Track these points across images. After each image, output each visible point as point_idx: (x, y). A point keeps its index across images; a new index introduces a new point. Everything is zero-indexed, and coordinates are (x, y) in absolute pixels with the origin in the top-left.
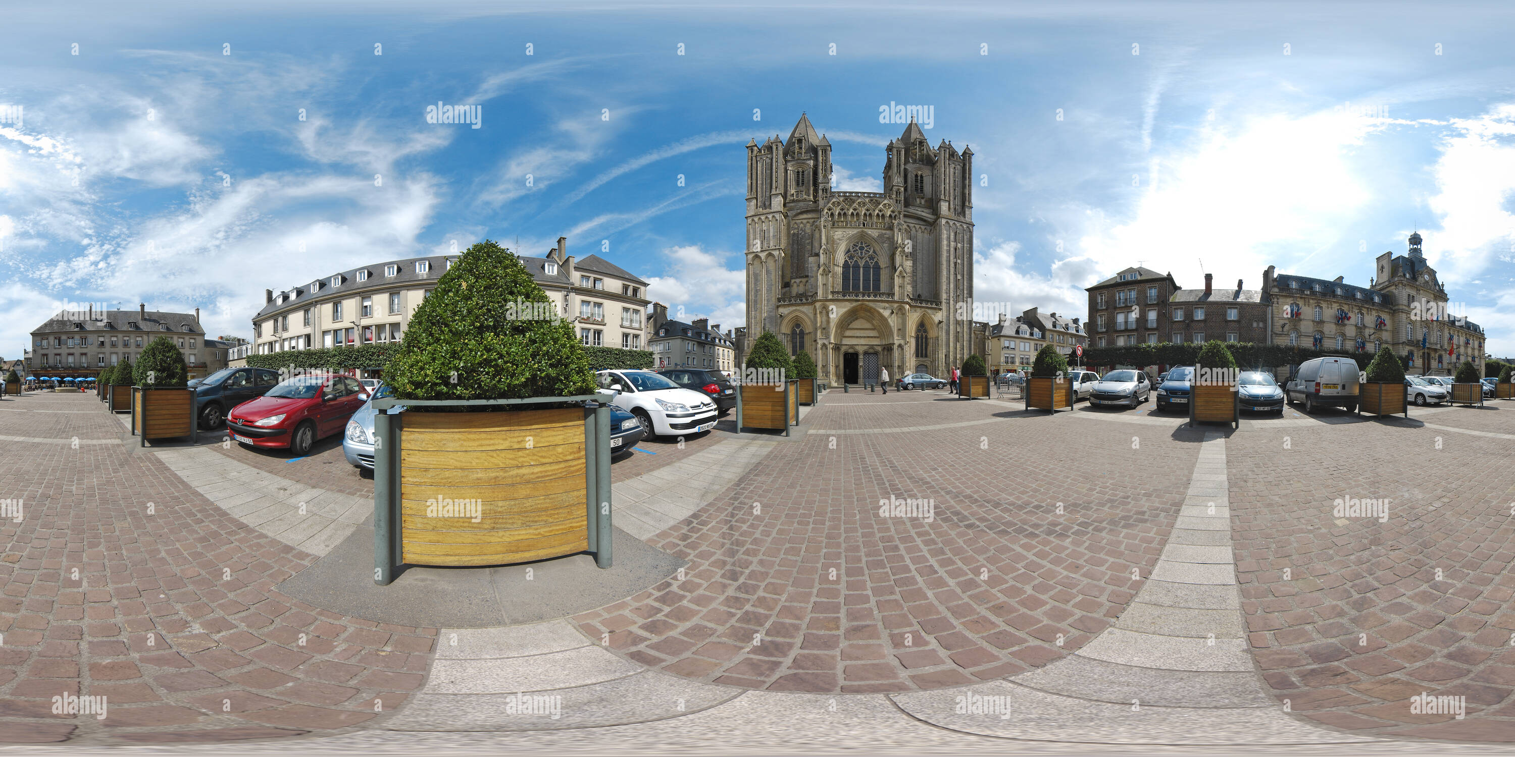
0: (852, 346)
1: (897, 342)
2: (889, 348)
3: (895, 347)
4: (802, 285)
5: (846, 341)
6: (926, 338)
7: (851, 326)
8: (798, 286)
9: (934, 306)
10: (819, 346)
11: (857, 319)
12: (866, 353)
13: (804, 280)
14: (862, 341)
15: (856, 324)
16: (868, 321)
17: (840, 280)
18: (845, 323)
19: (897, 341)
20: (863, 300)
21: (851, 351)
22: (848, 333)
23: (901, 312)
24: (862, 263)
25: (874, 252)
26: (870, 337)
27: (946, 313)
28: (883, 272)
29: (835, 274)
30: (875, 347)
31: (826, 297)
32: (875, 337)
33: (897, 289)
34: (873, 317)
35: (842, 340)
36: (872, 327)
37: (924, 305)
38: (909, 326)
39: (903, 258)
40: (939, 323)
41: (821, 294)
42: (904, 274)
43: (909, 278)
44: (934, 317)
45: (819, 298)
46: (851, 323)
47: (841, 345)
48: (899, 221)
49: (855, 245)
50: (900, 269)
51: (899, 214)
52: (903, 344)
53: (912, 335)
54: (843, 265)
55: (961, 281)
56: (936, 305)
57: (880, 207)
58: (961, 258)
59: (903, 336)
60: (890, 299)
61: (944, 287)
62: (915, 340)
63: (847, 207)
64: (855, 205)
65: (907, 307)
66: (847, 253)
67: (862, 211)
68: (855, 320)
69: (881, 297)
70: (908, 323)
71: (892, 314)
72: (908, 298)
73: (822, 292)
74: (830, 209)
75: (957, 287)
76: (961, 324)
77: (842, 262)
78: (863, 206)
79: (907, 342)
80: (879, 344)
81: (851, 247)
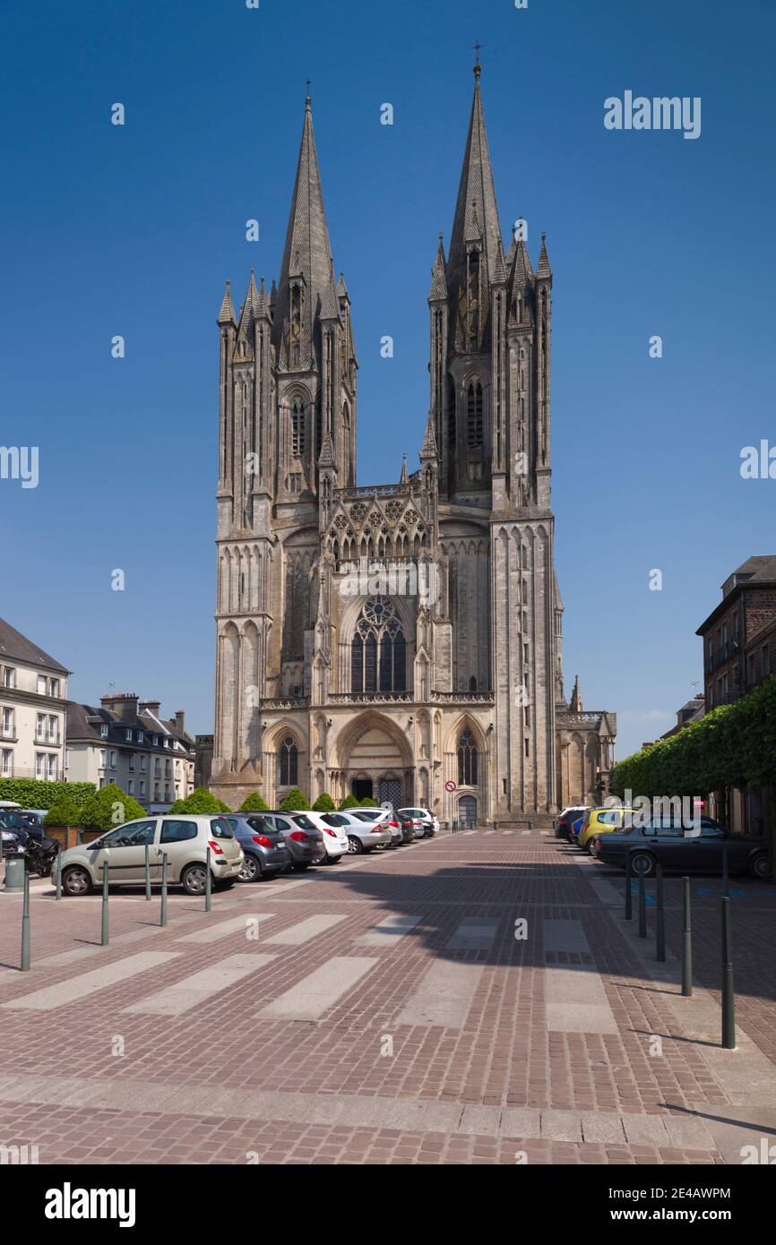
0: (362, 771)
1: (418, 765)
2: (409, 772)
3: (417, 772)
4: (298, 672)
5: (354, 764)
6: (475, 753)
7: (362, 741)
8: (293, 673)
9: (481, 701)
10: (313, 773)
11: (368, 730)
12: (382, 780)
13: (300, 664)
14: (378, 763)
15: (369, 738)
16: (383, 731)
17: (348, 669)
18: (350, 739)
19: (418, 760)
20: (370, 706)
21: (361, 777)
22: (357, 751)
23: (425, 719)
24: (380, 635)
25: (397, 615)
26: (386, 757)
27: (502, 710)
28: (409, 649)
29: (340, 659)
30: (395, 771)
31: (323, 703)
32: (390, 757)
33: (418, 684)
34: (389, 727)
35: (348, 762)
36: (391, 742)
37: (465, 701)
38: (443, 737)
39: (429, 628)
40: (491, 728)
41: (316, 699)
42: (428, 659)
43: (446, 657)
44: (484, 719)
45: (312, 705)
46: (361, 736)
47: (347, 769)
48: (429, 547)
49: (368, 603)
50: (421, 650)
51: (429, 531)
52: (428, 767)
53: (448, 751)
54: (353, 641)
55: (530, 647)
56: (487, 698)
57: (402, 520)
58: (529, 600)
59: (428, 755)
60: (408, 701)
61: (499, 665)
62: (455, 758)
63: (356, 526)
64: (367, 522)
65: (433, 711)
66: (359, 618)
67: (376, 534)
68: (365, 733)
69: (396, 698)
70: (439, 733)
71: (410, 723)
72: (438, 694)
73: (316, 695)
74: (333, 534)
75: (522, 661)
76: (532, 725)
77: (350, 638)
78: (379, 522)
79: (437, 764)
80: (401, 766)
81: (364, 608)
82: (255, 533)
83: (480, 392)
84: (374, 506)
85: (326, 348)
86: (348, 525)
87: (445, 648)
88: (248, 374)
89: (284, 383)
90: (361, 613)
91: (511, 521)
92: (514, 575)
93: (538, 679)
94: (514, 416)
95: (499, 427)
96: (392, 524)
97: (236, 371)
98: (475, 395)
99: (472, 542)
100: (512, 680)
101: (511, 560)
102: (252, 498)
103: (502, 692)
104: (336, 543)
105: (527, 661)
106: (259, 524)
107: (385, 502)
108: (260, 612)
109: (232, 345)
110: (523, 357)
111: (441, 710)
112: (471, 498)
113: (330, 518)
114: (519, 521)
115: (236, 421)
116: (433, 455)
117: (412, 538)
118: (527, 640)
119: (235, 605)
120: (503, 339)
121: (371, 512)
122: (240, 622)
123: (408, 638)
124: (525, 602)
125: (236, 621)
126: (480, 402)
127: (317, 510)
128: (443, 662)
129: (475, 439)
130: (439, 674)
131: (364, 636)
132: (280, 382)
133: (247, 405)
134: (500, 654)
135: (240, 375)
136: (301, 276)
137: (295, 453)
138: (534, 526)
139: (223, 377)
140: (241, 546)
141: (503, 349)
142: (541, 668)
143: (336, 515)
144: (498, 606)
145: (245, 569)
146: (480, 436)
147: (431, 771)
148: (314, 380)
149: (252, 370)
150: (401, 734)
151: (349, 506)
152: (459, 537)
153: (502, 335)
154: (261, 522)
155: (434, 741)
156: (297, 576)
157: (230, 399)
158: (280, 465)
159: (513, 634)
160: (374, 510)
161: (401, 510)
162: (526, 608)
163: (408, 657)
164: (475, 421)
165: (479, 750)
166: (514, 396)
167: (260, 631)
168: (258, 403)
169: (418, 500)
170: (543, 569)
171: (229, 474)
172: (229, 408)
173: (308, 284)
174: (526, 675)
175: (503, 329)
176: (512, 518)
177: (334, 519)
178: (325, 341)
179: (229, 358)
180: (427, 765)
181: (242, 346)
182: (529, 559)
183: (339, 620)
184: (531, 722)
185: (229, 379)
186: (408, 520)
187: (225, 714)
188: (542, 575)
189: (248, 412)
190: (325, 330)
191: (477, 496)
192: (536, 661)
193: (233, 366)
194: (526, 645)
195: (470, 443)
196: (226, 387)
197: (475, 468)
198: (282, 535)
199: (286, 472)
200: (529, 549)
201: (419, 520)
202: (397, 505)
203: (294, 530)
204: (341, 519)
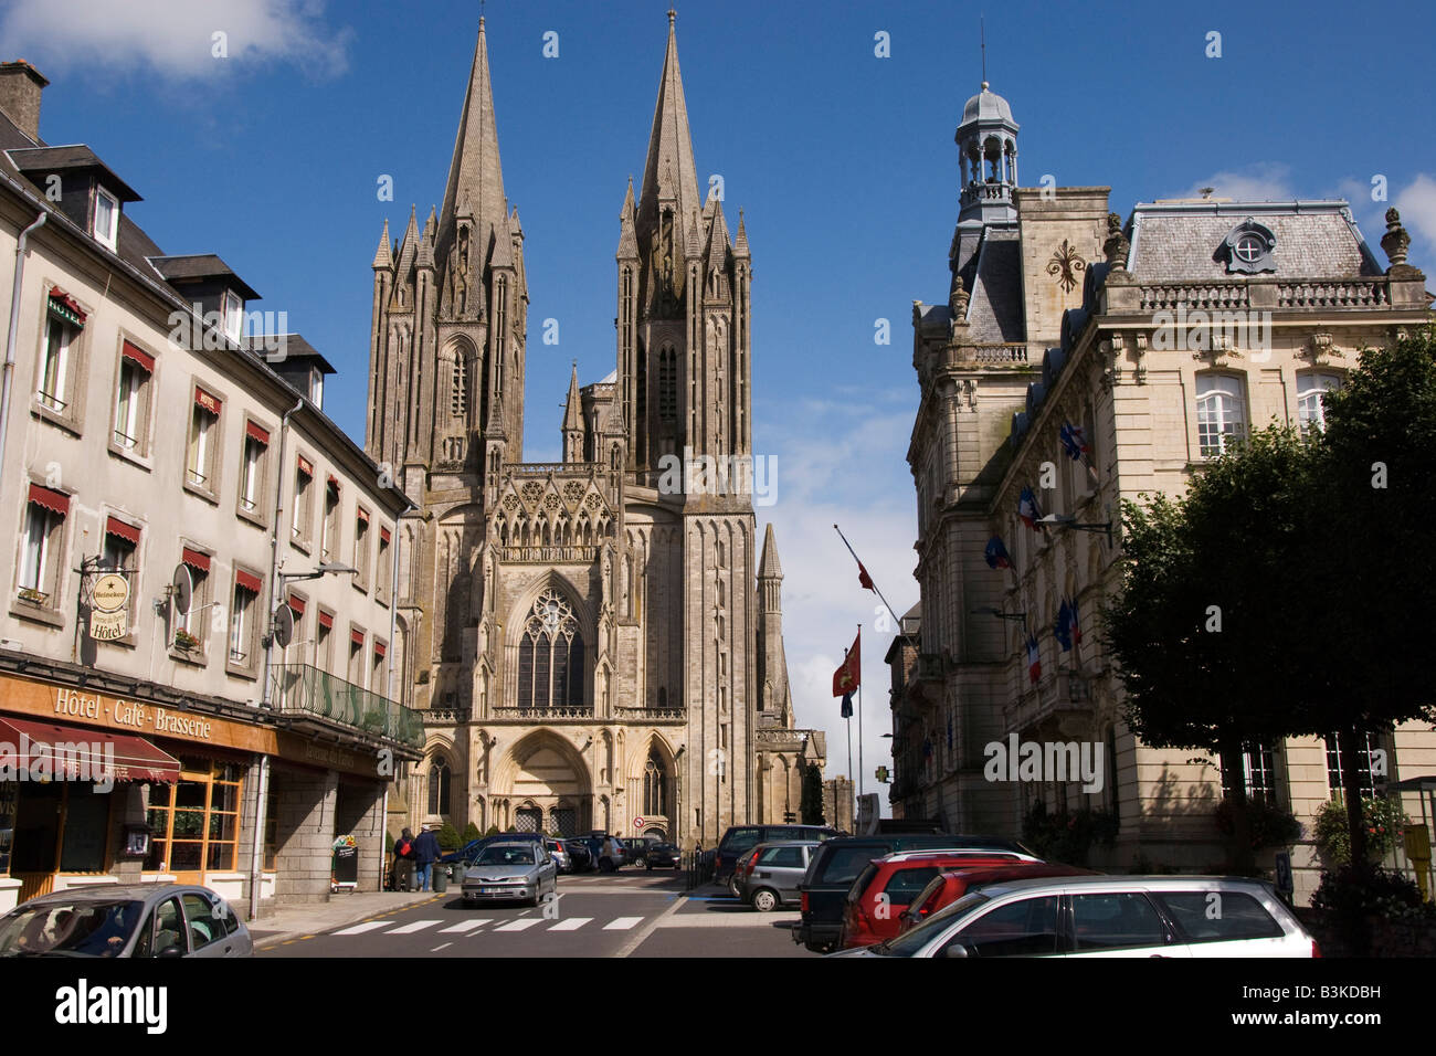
0: (529, 797)
1: (597, 792)
2: (586, 800)
3: (596, 800)
4: (451, 676)
5: (520, 790)
7: (530, 762)
8: (445, 677)
9: (672, 718)
10: (473, 799)
11: (538, 749)
12: (553, 810)
13: (456, 666)
14: (548, 789)
15: (539, 758)
16: (555, 751)
17: (514, 676)
18: (518, 759)
19: (598, 786)
20: (542, 723)
21: (528, 805)
22: (524, 774)
23: (607, 739)
24: (554, 636)
25: (575, 613)
26: (558, 782)
27: (696, 728)
28: (588, 654)
29: (505, 664)
30: (569, 798)
31: (486, 716)
32: (564, 782)
33: (598, 698)
34: (562, 745)
35: (512, 788)
36: (566, 765)
37: (653, 718)
38: (627, 760)
39: (612, 633)
40: (681, 751)
41: (477, 712)
42: (611, 670)
43: (632, 665)
44: (674, 737)
45: (473, 719)
46: (529, 756)
47: (511, 796)
48: (614, 537)
49: (541, 598)
50: (604, 659)
51: (614, 519)
52: (609, 795)
53: (633, 776)
54: (521, 642)
55: (728, 657)
56: (677, 715)
57: (583, 504)
58: (727, 603)
59: (610, 780)
60: (587, 718)
61: (693, 676)
62: (641, 784)
63: (529, 508)
64: (542, 505)
65: (615, 729)
66: (528, 616)
67: (553, 518)
68: (534, 753)
69: (573, 713)
70: (623, 757)
71: (589, 744)
72: (622, 709)
73: (478, 708)
74: (502, 515)
75: (720, 671)
76: (729, 746)
77: (518, 638)
78: (556, 506)
79: (620, 790)
80: (576, 793)
81: (536, 604)
83: (673, 358)
84: (551, 486)
85: (497, 297)
86: (519, 506)
87: (631, 654)
88: (407, 326)
89: (446, 332)
90: (532, 608)
91: (707, 514)
92: (711, 574)
93: (736, 694)
94: (711, 398)
95: (694, 408)
96: (570, 508)
97: (392, 320)
98: (668, 360)
99: (663, 530)
100: (706, 695)
101: (707, 557)
102: (404, 468)
103: (695, 708)
104: (505, 526)
105: (724, 673)
107: (565, 482)
108: (410, 605)
109: (388, 289)
110: (720, 334)
111: (625, 728)
113: (498, 496)
114: (716, 514)
115: (388, 377)
116: (620, 432)
117: (595, 526)
118: (724, 648)
120: (699, 315)
121: (547, 493)
123: (587, 642)
124: (722, 604)
126: (674, 370)
127: (482, 484)
128: (628, 671)
129: (668, 411)
130: (623, 685)
131: (535, 637)
132: (442, 331)
133: (405, 361)
134: (694, 664)
135: (396, 327)
136: (471, 218)
137: (454, 412)
138: (733, 519)
139: (377, 328)
141: (698, 325)
142: (740, 681)
143: (506, 494)
144: (692, 608)
146: (674, 408)
147: (611, 799)
148: (483, 332)
149: (411, 322)
150: (578, 754)
151: (521, 483)
152: (648, 524)
153: (698, 309)
154: (415, 497)
155: (616, 764)
157: (382, 352)
158: (437, 427)
159: (709, 641)
160: (552, 489)
161: (582, 492)
162: (722, 612)
163: (587, 663)
164: (668, 390)
165: (669, 775)
166: (710, 374)
167: (409, 627)
168: (416, 359)
169: (602, 481)
170: (742, 569)
171: (378, 439)
172: (382, 363)
173: (477, 222)
174: (723, 689)
175: (698, 303)
176: (708, 510)
177: (503, 499)
178: (496, 290)
179: (383, 307)
180: (608, 793)
181: (400, 293)
182: (727, 557)
183: (506, 618)
184: (729, 742)
185: (383, 330)
186: (590, 506)
188: (742, 576)
189: (404, 369)
190: (497, 276)
192: (735, 673)
193: (388, 315)
194: (723, 655)
195: (662, 415)
196: (379, 338)
197: (667, 445)
198: (437, 510)
199: (444, 433)
200: (727, 546)
201: (603, 505)
202: (578, 485)
203: (452, 505)
204: (512, 498)
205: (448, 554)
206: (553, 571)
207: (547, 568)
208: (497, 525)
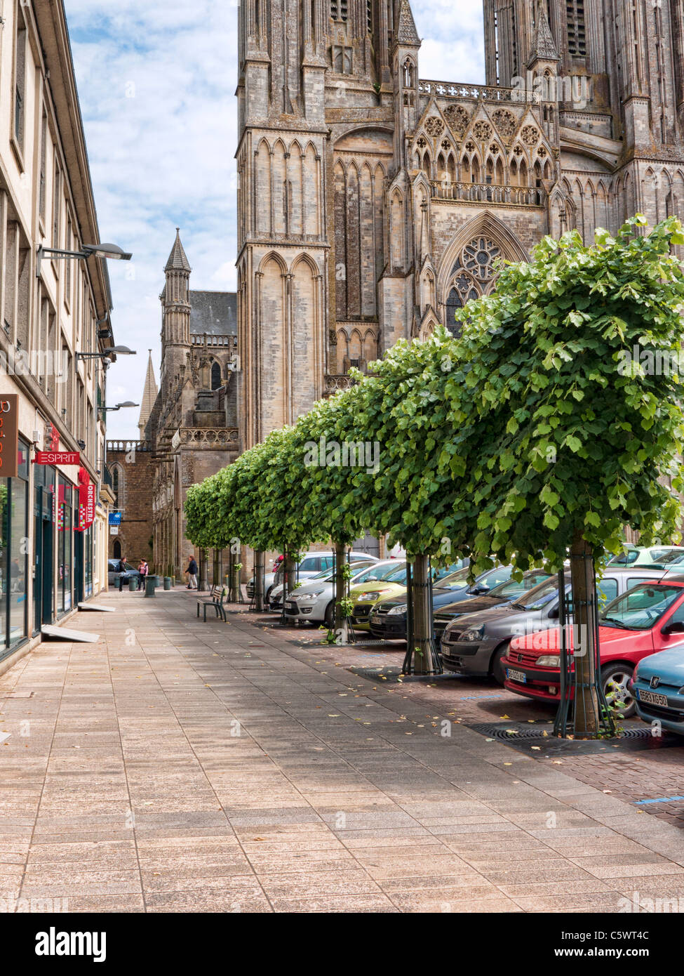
49: (468, 248)
51: (555, 158)
54: (448, 300)
57: (518, 137)
63: (456, 136)
64: (471, 133)
66: (455, 270)
67: (483, 151)
74: (422, 143)
81: (463, 255)
82: (307, 123)
84: (480, 111)
86: (443, 133)
90: (459, 260)
91: (658, 161)
96: (504, 141)
101: (660, 211)
102: (301, 69)
104: (428, 155)
106: (315, 111)
107: (492, 110)
108: (321, 243)
112: (584, 122)
113: (419, 119)
114: (669, 162)
116: (554, 58)
117: (532, 164)
119: (280, 228)
121: (477, 120)
122: (289, 255)
125: (282, 252)
129: (577, 49)
131: (464, 294)
137: (336, 19)
140: (288, 139)
143: (428, 116)
145: (294, 176)
146: (584, 46)
151: (443, 105)
152: (573, 172)
154: (318, 108)
156: (351, 196)
160: (480, 117)
161: (514, 123)
164: (576, 24)
167: (320, 272)
169: (539, 112)
176: (660, 157)
177: (425, 121)
182: (680, 212)
186: (526, 139)
187: (264, 395)
191: (590, 122)
195: (571, 51)
198: (335, 132)
201: (541, 140)
202: (508, 116)
203: (351, 127)
204: (434, 122)
205: (345, 189)
206: (487, 215)
207: (481, 211)
208: (417, 152)
